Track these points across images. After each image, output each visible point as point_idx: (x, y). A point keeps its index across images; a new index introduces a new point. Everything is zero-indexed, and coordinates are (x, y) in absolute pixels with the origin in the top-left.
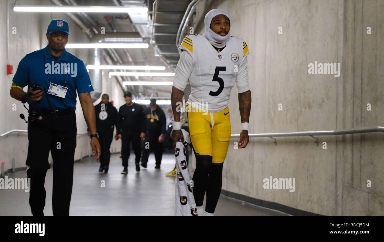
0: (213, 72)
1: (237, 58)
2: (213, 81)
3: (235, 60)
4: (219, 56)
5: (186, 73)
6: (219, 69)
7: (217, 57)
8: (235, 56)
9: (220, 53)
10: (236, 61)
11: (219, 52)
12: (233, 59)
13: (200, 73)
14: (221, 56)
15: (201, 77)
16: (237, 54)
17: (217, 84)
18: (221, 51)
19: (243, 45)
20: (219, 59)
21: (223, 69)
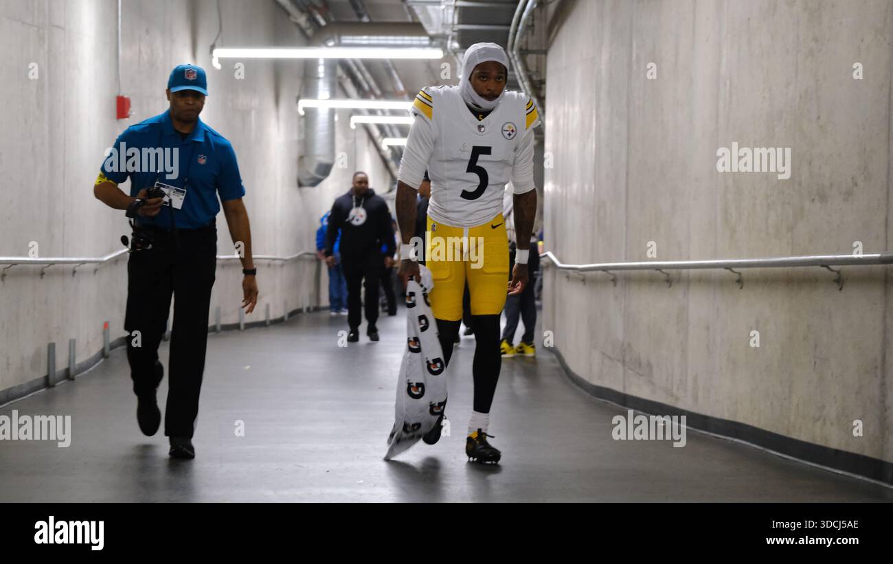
0: (468, 156)
1: (513, 131)
2: (468, 171)
3: (510, 135)
4: (480, 127)
5: (422, 156)
6: (478, 151)
7: (476, 130)
8: (510, 127)
9: (483, 122)
10: (511, 137)
11: (480, 120)
12: (506, 133)
13: (444, 158)
14: (483, 126)
15: (446, 165)
16: (514, 125)
17: (475, 178)
18: (483, 117)
19: (526, 107)
20: (480, 133)
21: (487, 151)
